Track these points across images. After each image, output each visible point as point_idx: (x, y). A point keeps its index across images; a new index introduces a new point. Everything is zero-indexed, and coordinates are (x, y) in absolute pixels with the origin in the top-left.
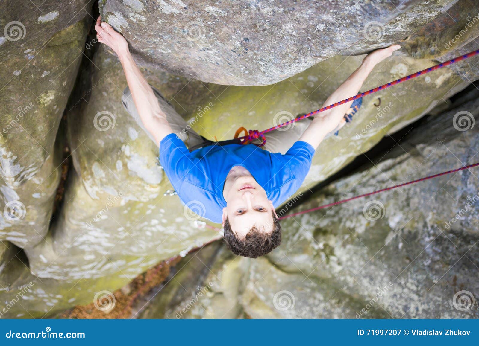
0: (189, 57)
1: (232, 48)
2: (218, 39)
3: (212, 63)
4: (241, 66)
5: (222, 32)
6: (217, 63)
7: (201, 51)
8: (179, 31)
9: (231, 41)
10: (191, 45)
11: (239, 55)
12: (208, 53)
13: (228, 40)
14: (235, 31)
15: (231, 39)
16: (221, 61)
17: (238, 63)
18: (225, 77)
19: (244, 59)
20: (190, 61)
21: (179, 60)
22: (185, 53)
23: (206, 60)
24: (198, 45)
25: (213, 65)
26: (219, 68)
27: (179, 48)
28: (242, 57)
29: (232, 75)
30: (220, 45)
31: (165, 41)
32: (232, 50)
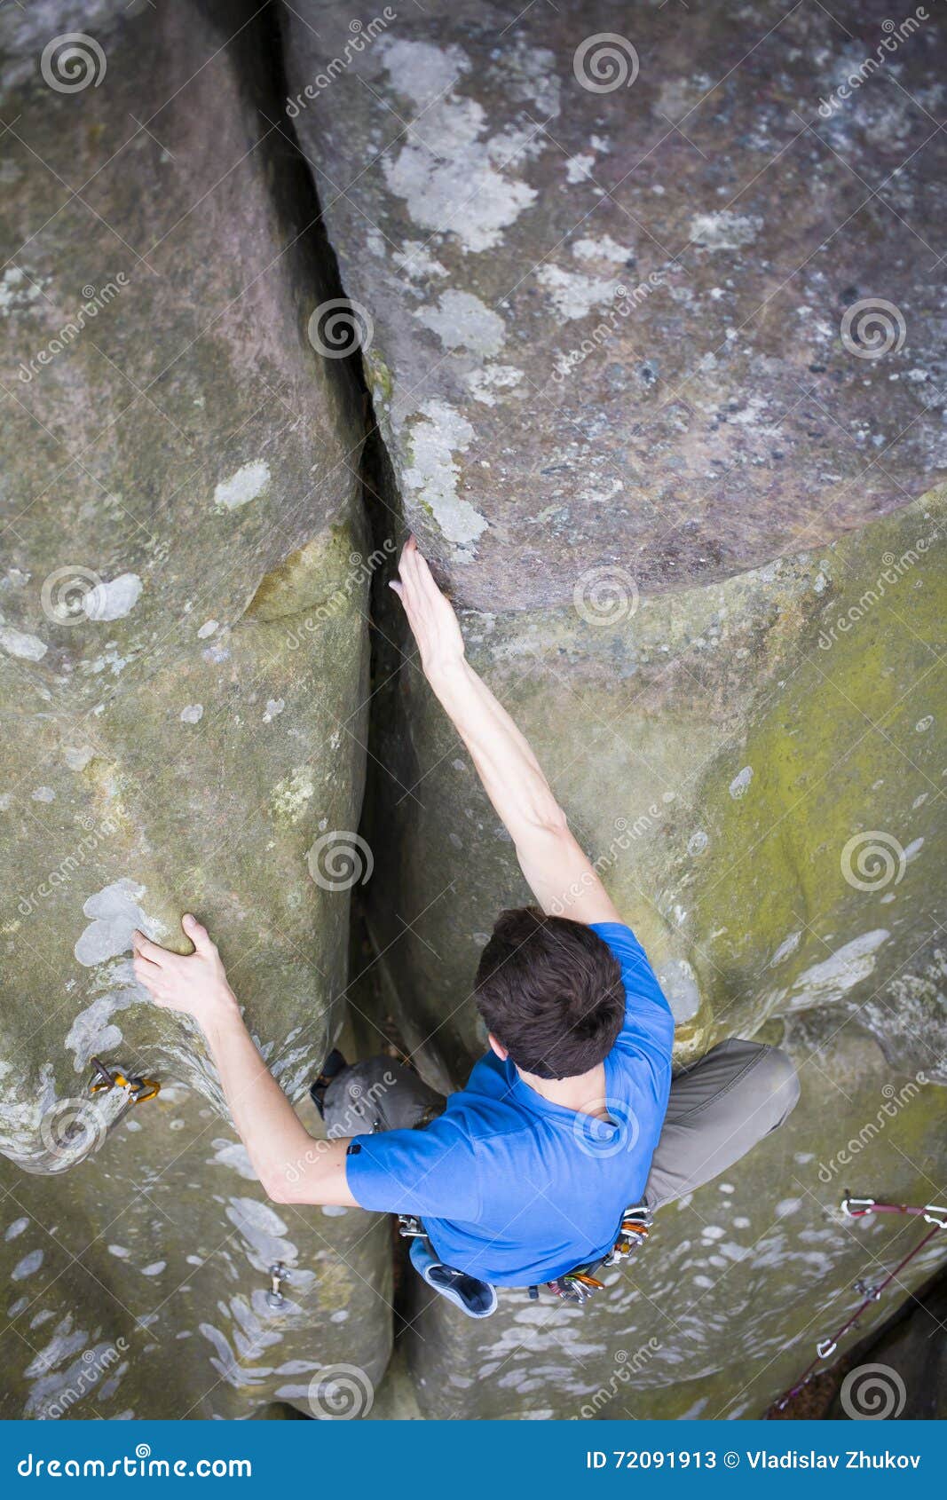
0: (681, 482)
1: (809, 358)
2: (757, 345)
3: (759, 465)
4: (854, 423)
5: (765, 310)
6: (777, 457)
7: (714, 428)
8: (629, 378)
9: (801, 334)
10: (679, 423)
11: (838, 378)
12: (737, 426)
13: (790, 334)
14: (802, 283)
15: (798, 322)
16: (788, 440)
17: (842, 414)
18: (813, 500)
19: (858, 385)
20: (686, 494)
21: (656, 509)
22: (667, 469)
23: (739, 462)
24: (699, 404)
25: (765, 472)
26: (785, 473)
27: (643, 454)
28: (849, 379)
29: (836, 478)
30: (768, 366)
31: (598, 448)
32: (813, 370)
